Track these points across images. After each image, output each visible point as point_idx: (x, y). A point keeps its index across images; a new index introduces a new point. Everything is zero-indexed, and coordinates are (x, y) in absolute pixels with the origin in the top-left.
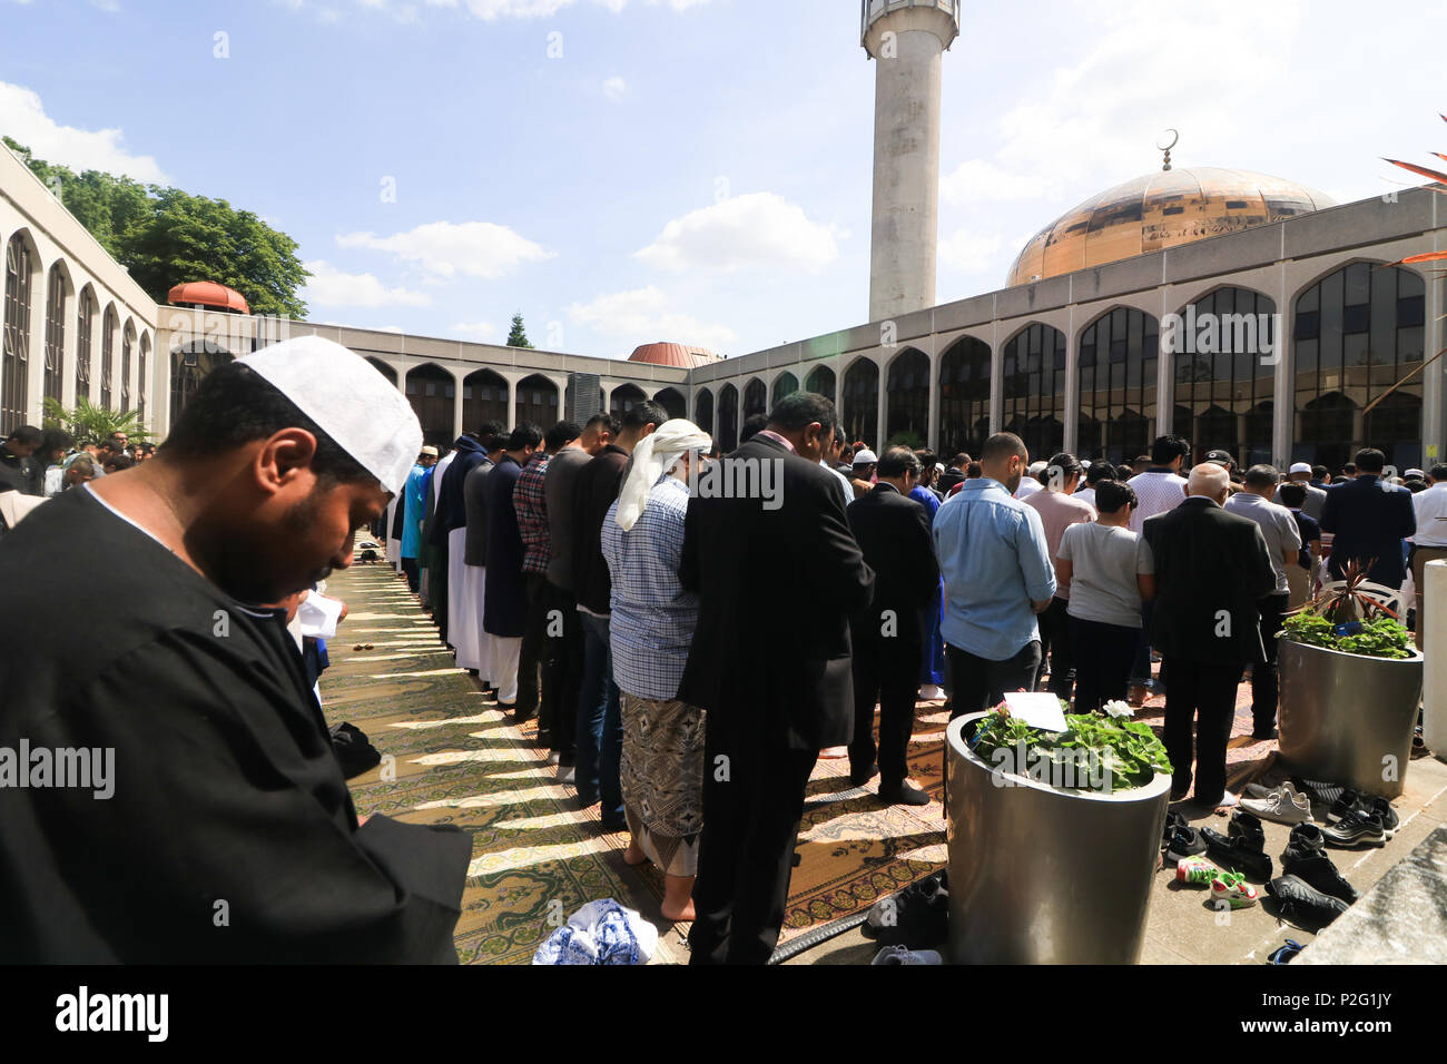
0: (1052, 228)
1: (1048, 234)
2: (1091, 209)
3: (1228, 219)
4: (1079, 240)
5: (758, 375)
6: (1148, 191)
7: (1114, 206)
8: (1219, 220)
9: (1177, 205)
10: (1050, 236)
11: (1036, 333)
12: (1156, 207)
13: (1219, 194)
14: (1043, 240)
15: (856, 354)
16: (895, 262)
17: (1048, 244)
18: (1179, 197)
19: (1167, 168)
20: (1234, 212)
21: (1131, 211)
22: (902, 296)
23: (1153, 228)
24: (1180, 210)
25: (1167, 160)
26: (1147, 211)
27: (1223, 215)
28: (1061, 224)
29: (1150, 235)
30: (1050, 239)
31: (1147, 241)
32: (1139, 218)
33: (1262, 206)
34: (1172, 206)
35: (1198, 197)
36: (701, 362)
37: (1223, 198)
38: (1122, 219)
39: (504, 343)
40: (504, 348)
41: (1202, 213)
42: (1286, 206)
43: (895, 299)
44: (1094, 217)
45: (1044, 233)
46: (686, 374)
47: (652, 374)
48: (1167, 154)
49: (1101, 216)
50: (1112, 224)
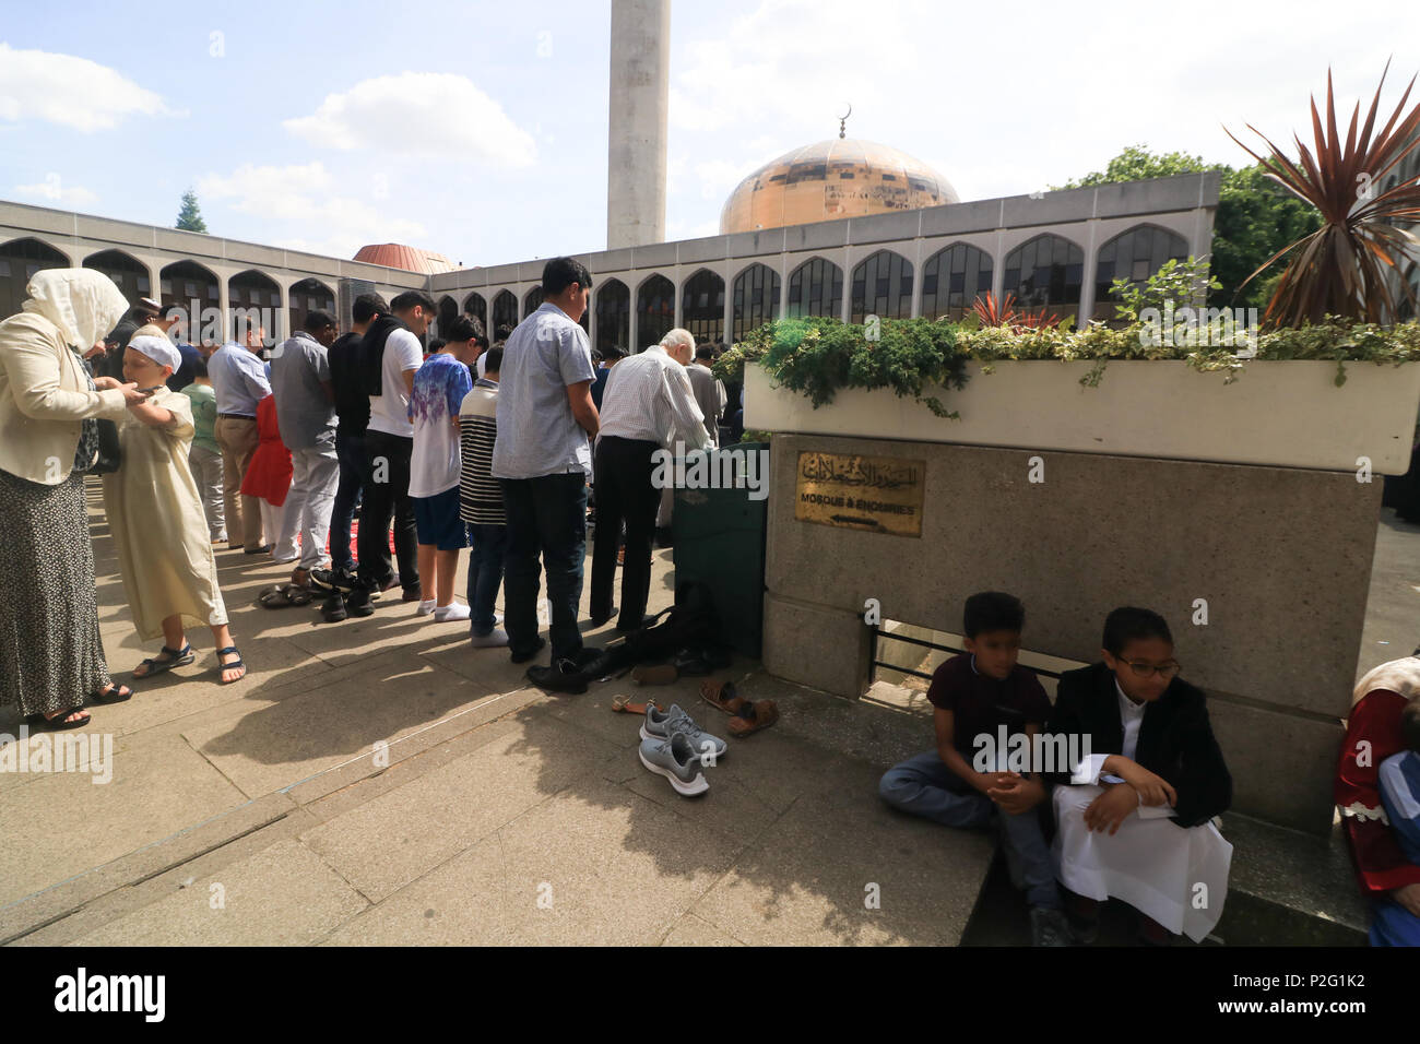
0: (758, 174)
1: (756, 179)
2: (789, 163)
3: (883, 188)
4: (780, 190)
5: (478, 290)
6: (830, 155)
7: (806, 164)
8: (877, 188)
9: (850, 171)
10: (758, 182)
11: (758, 271)
12: (835, 170)
13: (878, 167)
14: (752, 186)
15: (608, 276)
16: (632, 189)
17: (756, 189)
18: (850, 165)
19: (842, 136)
20: (887, 183)
21: (816, 171)
22: (638, 222)
23: (832, 188)
24: (851, 176)
25: (843, 129)
26: (829, 173)
27: (880, 184)
28: (765, 174)
29: (831, 193)
30: (758, 184)
31: (829, 198)
32: (823, 178)
33: (905, 181)
34: (847, 171)
35: (863, 167)
36: (439, 269)
37: (880, 170)
38: (811, 177)
39: (173, 224)
40: (171, 231)
41: (866, 181)
42: (921, 183)
43: (632, 224)
44: (790, 172)
45: (752, 177)
46: (424, 280)
47: (388, 278)
48: (843, 123)
49: (797, 171)
50: (804, 180)
